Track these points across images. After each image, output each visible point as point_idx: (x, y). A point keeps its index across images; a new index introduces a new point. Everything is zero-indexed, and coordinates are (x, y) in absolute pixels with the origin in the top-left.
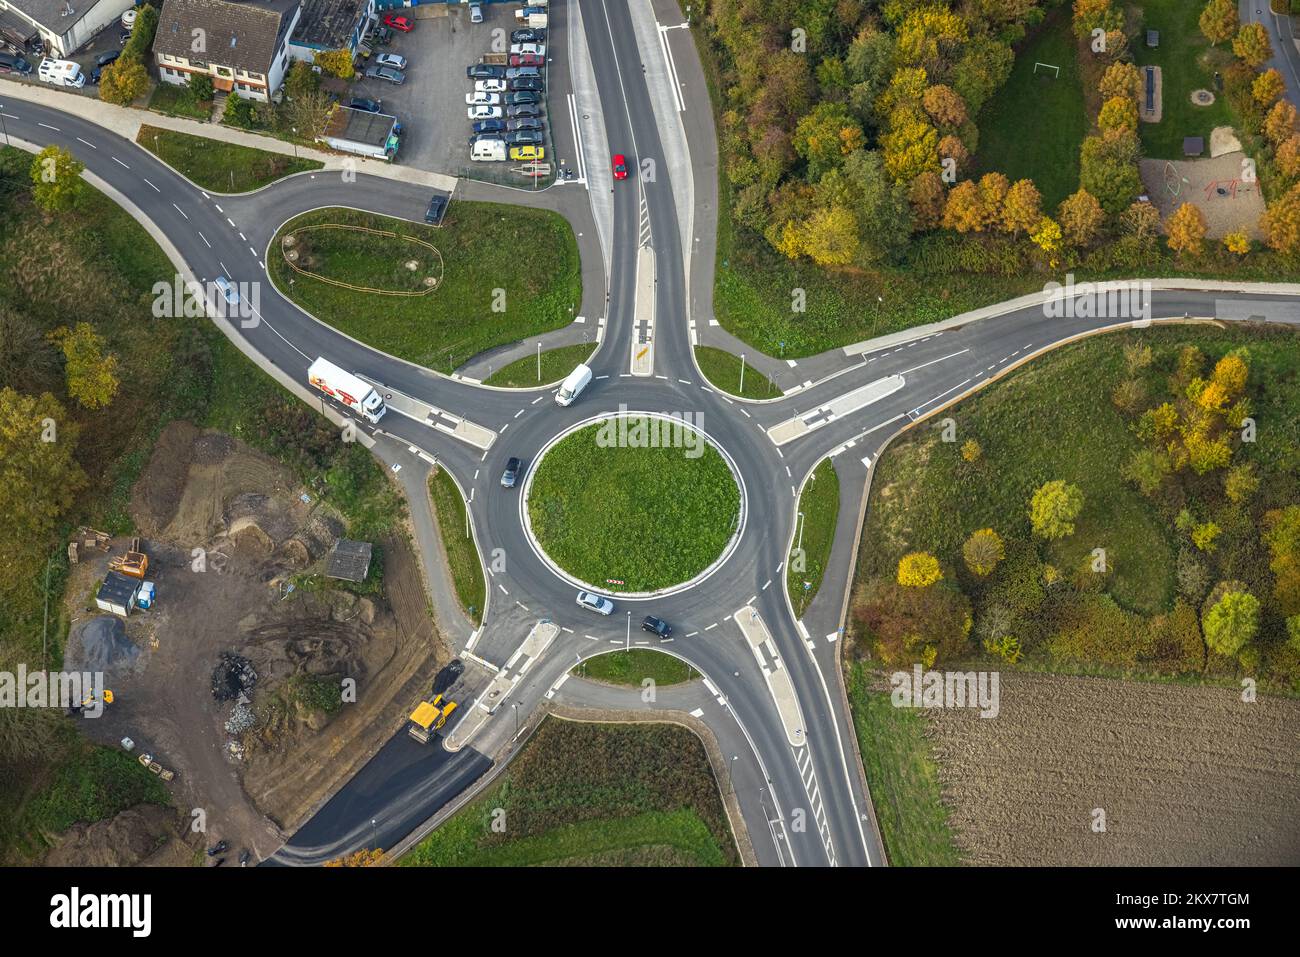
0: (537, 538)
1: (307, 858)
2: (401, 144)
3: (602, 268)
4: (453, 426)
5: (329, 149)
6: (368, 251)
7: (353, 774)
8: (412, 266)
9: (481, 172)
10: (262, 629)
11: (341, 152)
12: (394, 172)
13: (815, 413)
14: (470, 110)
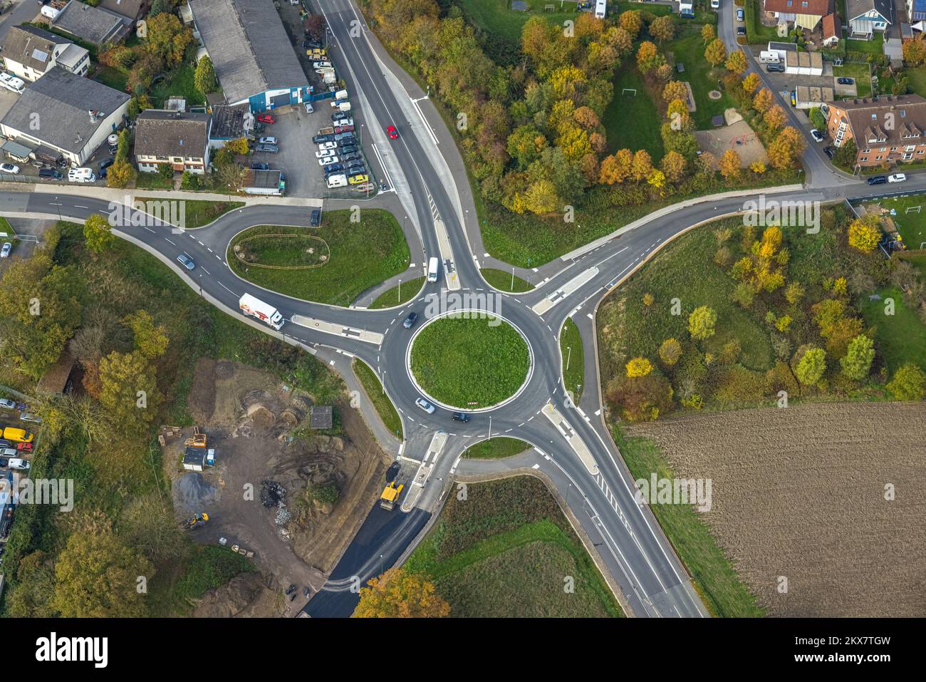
0: (422, 387)
1: (342, 586)
2: (286, 185)
3: (417, 235)
4: (358, 334)
5: (246, 195)
6: (283, 247)
7: (355, 534)
8: (311, 251)
9: (335, 193)
10: (281, 464)
11: (253, 195)
12: (286, 201)
13: (555, 294)
14: (320, 161)
